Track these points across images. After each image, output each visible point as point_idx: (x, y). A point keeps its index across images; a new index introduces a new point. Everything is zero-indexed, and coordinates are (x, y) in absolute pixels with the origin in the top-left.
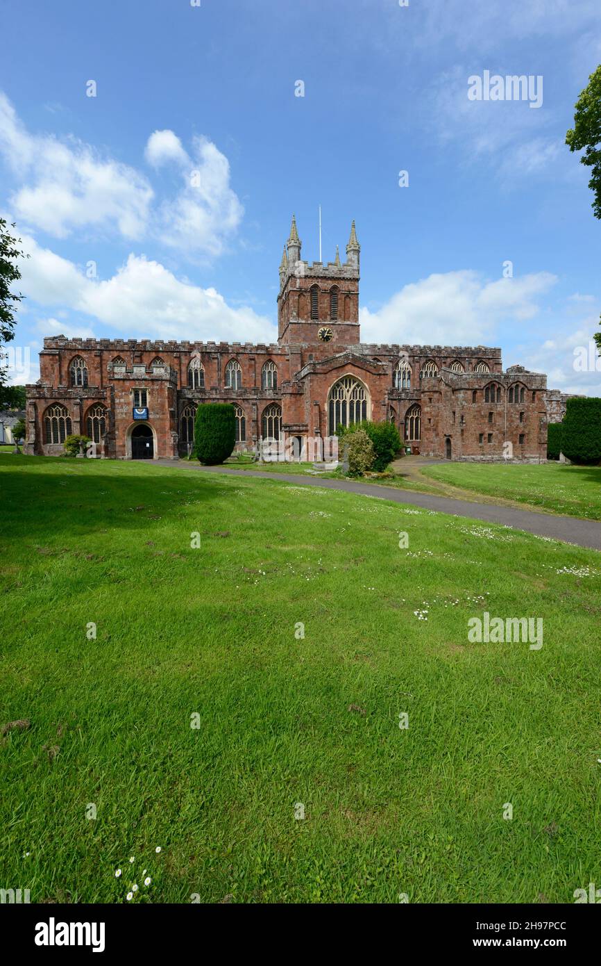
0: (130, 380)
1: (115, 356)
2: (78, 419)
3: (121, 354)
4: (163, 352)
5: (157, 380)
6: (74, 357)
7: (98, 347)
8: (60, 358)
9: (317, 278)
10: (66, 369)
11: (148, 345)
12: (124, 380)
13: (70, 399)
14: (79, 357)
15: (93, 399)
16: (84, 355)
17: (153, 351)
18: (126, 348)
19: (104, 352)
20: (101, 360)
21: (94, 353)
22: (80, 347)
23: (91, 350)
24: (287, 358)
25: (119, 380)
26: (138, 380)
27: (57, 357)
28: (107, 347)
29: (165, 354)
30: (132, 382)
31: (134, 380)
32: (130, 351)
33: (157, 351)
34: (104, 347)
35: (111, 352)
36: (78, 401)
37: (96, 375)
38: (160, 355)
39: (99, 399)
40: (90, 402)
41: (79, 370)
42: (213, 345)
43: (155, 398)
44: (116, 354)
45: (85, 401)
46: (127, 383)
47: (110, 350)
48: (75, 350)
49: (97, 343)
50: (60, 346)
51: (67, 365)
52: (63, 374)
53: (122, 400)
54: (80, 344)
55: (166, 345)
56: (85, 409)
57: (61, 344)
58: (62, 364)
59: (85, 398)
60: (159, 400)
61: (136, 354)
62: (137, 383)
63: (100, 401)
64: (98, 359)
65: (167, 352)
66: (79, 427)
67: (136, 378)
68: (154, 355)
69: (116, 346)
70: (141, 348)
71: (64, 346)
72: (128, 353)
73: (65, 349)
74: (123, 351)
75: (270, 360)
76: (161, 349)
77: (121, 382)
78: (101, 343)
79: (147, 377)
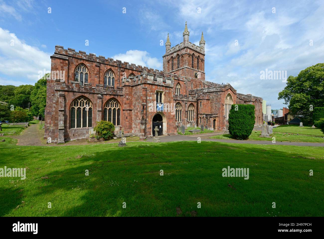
0: (155, 85)
1: (109, 68)
2: (100, 109)
3: (113, 68)
4: (135, 71)
5: (168, 87)
6: (79, 64)
7: (98, 61)
8: (69, 63)
9: (194, 51)
10: (73, 72)
11: (128, 66)
12: (152, 85)
13: (94, 94)
14: (83, 64)
15: (110, 95)
16: (87, 64)
17: (130, 69)
18: (115, 64)
19: (102, 65)
20: (100, 69)
21: (94, 64)
22: (85, 58)
23: (92, 61)
24: (185, 83)
25: (150, 84)
26: (159, 86)
27: (67, 62)
28: (104, 62)
29: (137, 72)
30: (156, 86)
31: (157, 85)
32: (117, 67)
33: (133, 70)
34: (102, 61)
35: (106, 66)
36: (100, 95)
37: (96, 78)
38: (134, 72)
39: (114, 95)
40: (108, 97)
41: (82, 73)
42: (158, 72)
43: (166, 97)
44: (109, 67)
45: (104, 96)
46: (154, 87)
47: (105, 64)
48: (81, 59)
49: (97, 58)
50: (70, 54)
51: (74, 69)
52: (70, 75)
53: (151, 98)
54: (84, 56)
55: (137, 67)
56: (104, 102)
57: (70, 53)
58: (70, 68)
59: (104, 94)
60: (168, 99)
61: (121, 70)
62: (159, 87)
63: (114, 97)
64: (98, 68)
65: (138, 71)
66: (101, 115)
67: (158, 84)
68: (131, 72)
69: (109, 62)
70: (124, 66)
71: (73, 55)
72: (117, 68)
73: (73, 57)
74: (113, 66)
75: (179, 83)
76: (134, 69)
77: (151, 86)
78: (100, 58)
79: (163, 84)
